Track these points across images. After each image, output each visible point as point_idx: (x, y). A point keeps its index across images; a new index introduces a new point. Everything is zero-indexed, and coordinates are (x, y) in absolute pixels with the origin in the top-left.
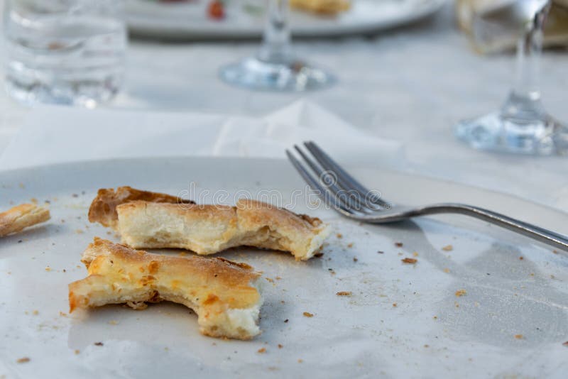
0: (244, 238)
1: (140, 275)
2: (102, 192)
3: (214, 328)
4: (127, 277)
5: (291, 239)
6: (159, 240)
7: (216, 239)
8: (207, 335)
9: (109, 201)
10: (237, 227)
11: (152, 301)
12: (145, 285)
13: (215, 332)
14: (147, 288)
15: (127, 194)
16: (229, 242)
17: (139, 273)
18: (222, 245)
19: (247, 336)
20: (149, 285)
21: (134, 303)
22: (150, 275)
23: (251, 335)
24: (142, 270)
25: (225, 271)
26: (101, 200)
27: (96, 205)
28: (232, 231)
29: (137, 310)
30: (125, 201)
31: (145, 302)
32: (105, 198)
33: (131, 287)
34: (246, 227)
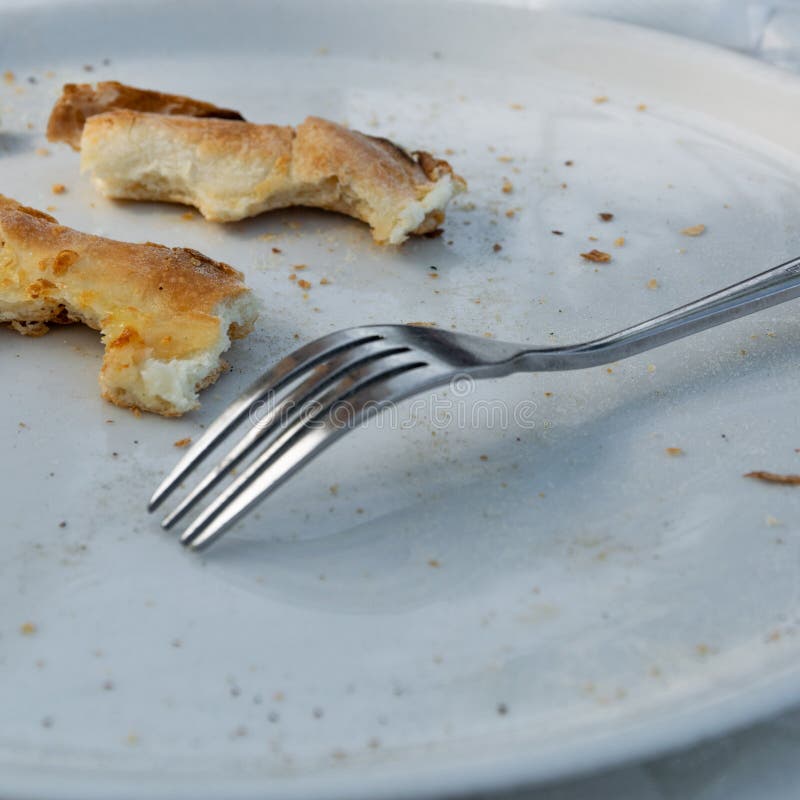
0: (301, 193)
1: (36, 275)
2: (71, 89)
3: (121, 391)
4: (15, 278)
5: (372, 205)
6: (151, 187)
7: (244, 194)
8: (111, 401)
9: (84, 106)
10: (287, 172)
11: (60, 321)
12: (35, 297)
13: (122, 398)
14: (39, 303)
15: (113, 96)
16: (271, 199)
17: (38, 271)
18: (252, 205)
19: (172, 410)
20: (42, 297)
21: (23, 324)
22: (51, 278)
23: (177, 410)
24: (44, 265)
25: (181, 280)
26: (68, 102)
27: (61, 110)
28: (275, 181)
29: (28, 335)
30: (110, 107)
31: (45, 323)
32: (75, 99)
33: (14, 298)
34: (303, 173)
